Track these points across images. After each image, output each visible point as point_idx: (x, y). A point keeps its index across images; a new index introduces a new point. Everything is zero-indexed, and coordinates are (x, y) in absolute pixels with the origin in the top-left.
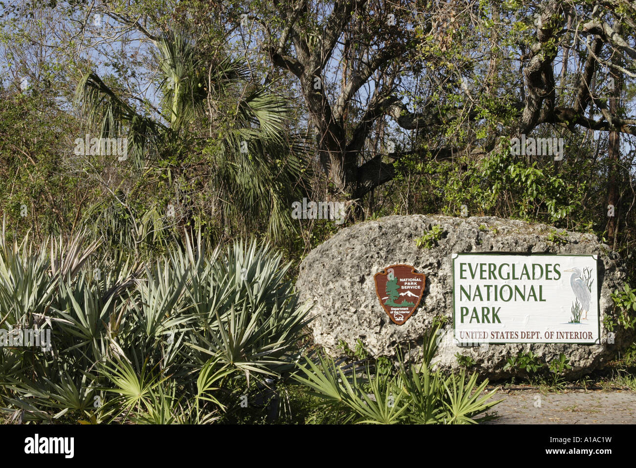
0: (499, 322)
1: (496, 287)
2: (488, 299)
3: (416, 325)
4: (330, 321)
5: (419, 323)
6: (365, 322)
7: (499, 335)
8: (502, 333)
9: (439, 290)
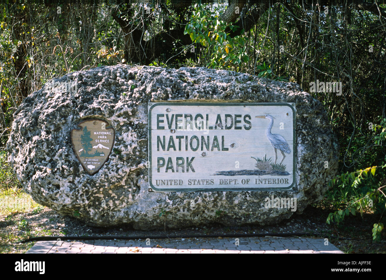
0: (193, 170)
1: (187, 137)
2: (180, 149)
3: (109, 174)
4: (26, 169)
5: (112, 172)
6: (58, 171)
7: (196, 183)
8: (199, 181)
9: (134, 139)
